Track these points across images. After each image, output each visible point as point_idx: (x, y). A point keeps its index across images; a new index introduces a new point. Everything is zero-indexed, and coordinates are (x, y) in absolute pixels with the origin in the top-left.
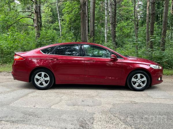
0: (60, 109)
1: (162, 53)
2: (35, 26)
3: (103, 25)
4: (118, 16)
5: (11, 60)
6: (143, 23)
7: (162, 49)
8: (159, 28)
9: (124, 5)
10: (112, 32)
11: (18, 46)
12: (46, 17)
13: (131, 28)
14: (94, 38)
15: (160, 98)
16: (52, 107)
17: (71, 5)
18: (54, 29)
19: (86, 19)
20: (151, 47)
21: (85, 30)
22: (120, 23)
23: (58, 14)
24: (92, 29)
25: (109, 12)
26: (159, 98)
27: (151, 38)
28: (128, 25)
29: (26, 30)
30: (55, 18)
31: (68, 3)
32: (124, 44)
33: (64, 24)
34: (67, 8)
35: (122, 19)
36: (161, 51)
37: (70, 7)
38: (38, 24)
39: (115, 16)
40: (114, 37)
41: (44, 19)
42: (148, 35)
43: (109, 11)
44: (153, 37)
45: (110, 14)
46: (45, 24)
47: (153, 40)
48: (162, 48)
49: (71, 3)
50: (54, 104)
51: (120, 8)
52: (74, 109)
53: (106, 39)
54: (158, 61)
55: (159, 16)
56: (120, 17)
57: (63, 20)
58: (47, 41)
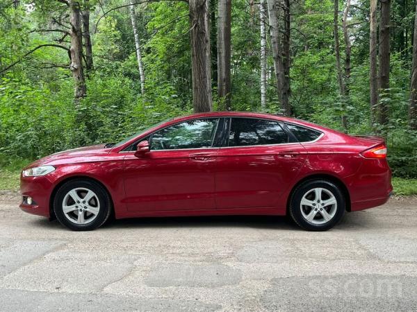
0: (126, 294)
1: (412, 137)
2: (73, 69)
3: (254, 62)
4: (296, 38)
5: (7, 159)
6: (362, 55)
7: (412, 125)
8: (407, 67)
9: (312, 9)
10: (279, 82)
11: (26, 123)
12: (104, 42)
13: (331, 70)
14: (229, 97)
15: (403, 262)
16: (107, 289)
17: (169, 11)
18: (126, 75)
19: (205, 49)
20: (384, 120)
21: (202, 78)
22: (300, 57)
23: (136, 36)
24: (224, 75)
25: (271, 27)
26: (400, 262)
27: (381, 95)
28: (322, 61)
29: (52, 79)
30: (128, 47)
31: (162, 6)
32: (313, 112)
33: (153, 61)
34: (158, 18)
35: (308, 46)
36: (410, 131)
37: (166, 16)
38: (81, 64)
39: (288, 37)
40: (285, 94)
41: (99, 47)
42: (375, 89)
43: (270, 24)
44: (388, 91)
45: (271, 34)
46: (102, 61)
47: (386, 100)
48: (412, 122)
49: (170, 5)
50: (111, 282)
51: (301, 17)
52: (164, 296)
53: (263, 99)
54: (402, 156)
55: (405, 35)
56: (302, 40)
57: (148, 51)
58: (104, 107)
